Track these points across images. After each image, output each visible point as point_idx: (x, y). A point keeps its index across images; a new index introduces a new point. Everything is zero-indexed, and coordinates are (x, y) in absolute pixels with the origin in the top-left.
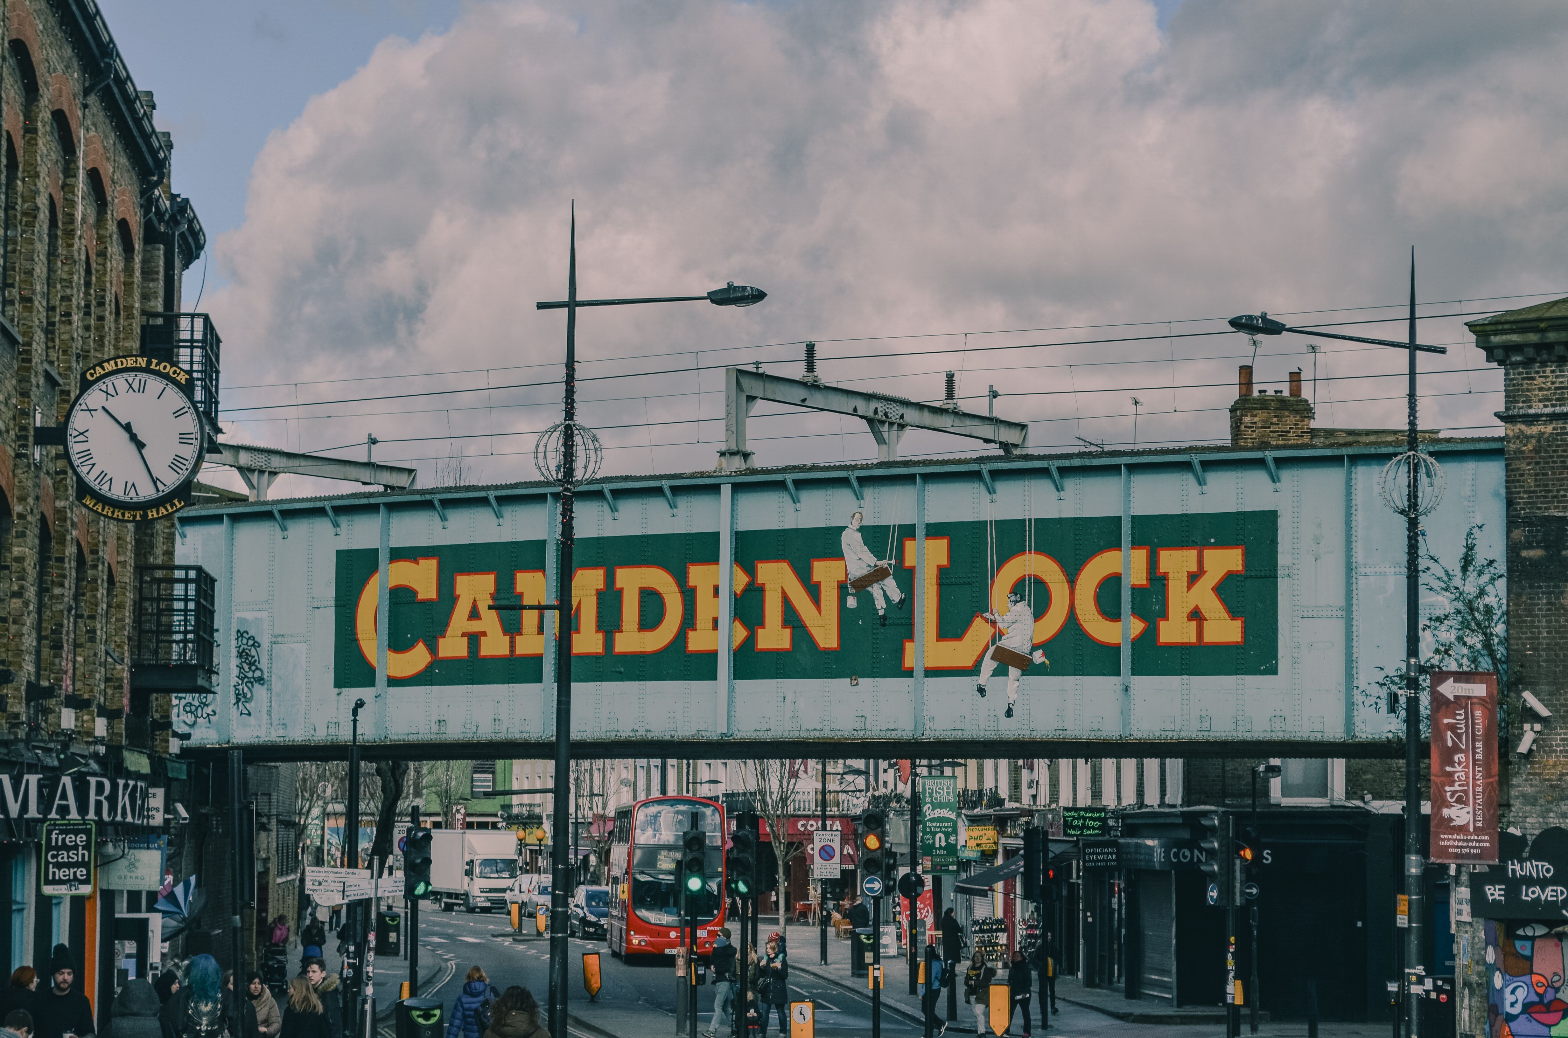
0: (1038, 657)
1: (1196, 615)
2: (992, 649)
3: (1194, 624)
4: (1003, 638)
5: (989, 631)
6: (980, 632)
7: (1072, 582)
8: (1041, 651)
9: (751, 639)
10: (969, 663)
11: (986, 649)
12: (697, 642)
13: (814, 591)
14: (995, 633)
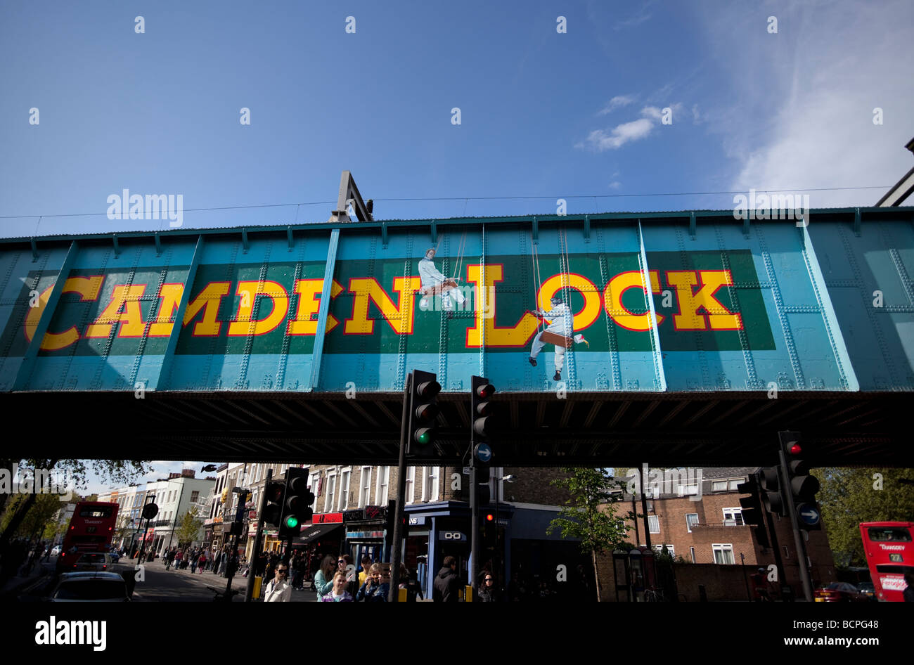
0: (578, 339)
1: (702, 311)
2: (540, 334)
3: (701, 317)
4: (549, 326)
5: (536, 322)
6: (529, 324)
7: (601, 292)
8: (581, 335)
9: (342, 325)
10: (522, 342)
11: (535, 333)
12: (298, 328)
13: (395, 298)
14: (541, 324)
